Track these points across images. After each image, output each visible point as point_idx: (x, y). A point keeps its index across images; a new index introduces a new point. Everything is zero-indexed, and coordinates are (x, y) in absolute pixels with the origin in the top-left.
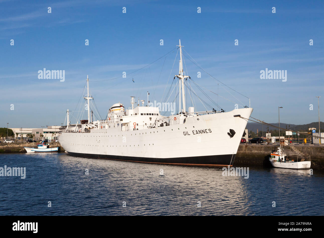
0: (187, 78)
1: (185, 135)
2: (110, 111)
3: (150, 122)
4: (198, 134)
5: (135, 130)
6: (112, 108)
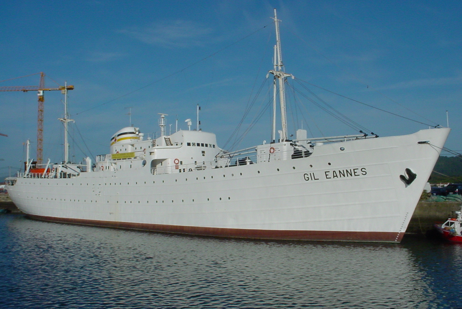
0: (287, 77)
1: (307, 179)
2: (115, 140)
3: (203, 159)
4: (337, 177)
5: (184, 171)
6: (119, 135)
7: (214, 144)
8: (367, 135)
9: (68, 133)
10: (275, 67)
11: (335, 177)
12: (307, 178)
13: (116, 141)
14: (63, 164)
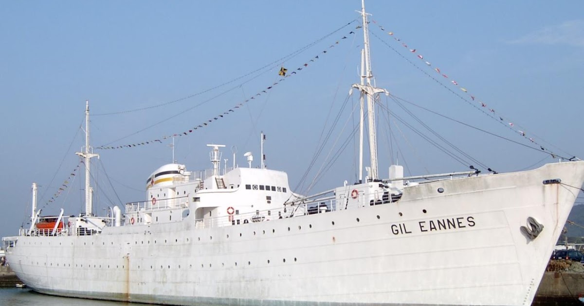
2: (152, 182)
3: (268, 207)
4: (436, 230)
5: (238, 223)
6: (157, 175)
7: (284, 187)
8: (480, 172)
9: (90, 174)
10: (362, 79)
11: (433, 230)
12: (396, 230)
13: (154, 184)
14: (82, 216)
